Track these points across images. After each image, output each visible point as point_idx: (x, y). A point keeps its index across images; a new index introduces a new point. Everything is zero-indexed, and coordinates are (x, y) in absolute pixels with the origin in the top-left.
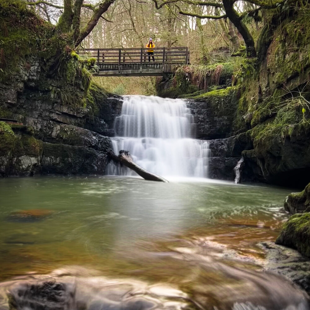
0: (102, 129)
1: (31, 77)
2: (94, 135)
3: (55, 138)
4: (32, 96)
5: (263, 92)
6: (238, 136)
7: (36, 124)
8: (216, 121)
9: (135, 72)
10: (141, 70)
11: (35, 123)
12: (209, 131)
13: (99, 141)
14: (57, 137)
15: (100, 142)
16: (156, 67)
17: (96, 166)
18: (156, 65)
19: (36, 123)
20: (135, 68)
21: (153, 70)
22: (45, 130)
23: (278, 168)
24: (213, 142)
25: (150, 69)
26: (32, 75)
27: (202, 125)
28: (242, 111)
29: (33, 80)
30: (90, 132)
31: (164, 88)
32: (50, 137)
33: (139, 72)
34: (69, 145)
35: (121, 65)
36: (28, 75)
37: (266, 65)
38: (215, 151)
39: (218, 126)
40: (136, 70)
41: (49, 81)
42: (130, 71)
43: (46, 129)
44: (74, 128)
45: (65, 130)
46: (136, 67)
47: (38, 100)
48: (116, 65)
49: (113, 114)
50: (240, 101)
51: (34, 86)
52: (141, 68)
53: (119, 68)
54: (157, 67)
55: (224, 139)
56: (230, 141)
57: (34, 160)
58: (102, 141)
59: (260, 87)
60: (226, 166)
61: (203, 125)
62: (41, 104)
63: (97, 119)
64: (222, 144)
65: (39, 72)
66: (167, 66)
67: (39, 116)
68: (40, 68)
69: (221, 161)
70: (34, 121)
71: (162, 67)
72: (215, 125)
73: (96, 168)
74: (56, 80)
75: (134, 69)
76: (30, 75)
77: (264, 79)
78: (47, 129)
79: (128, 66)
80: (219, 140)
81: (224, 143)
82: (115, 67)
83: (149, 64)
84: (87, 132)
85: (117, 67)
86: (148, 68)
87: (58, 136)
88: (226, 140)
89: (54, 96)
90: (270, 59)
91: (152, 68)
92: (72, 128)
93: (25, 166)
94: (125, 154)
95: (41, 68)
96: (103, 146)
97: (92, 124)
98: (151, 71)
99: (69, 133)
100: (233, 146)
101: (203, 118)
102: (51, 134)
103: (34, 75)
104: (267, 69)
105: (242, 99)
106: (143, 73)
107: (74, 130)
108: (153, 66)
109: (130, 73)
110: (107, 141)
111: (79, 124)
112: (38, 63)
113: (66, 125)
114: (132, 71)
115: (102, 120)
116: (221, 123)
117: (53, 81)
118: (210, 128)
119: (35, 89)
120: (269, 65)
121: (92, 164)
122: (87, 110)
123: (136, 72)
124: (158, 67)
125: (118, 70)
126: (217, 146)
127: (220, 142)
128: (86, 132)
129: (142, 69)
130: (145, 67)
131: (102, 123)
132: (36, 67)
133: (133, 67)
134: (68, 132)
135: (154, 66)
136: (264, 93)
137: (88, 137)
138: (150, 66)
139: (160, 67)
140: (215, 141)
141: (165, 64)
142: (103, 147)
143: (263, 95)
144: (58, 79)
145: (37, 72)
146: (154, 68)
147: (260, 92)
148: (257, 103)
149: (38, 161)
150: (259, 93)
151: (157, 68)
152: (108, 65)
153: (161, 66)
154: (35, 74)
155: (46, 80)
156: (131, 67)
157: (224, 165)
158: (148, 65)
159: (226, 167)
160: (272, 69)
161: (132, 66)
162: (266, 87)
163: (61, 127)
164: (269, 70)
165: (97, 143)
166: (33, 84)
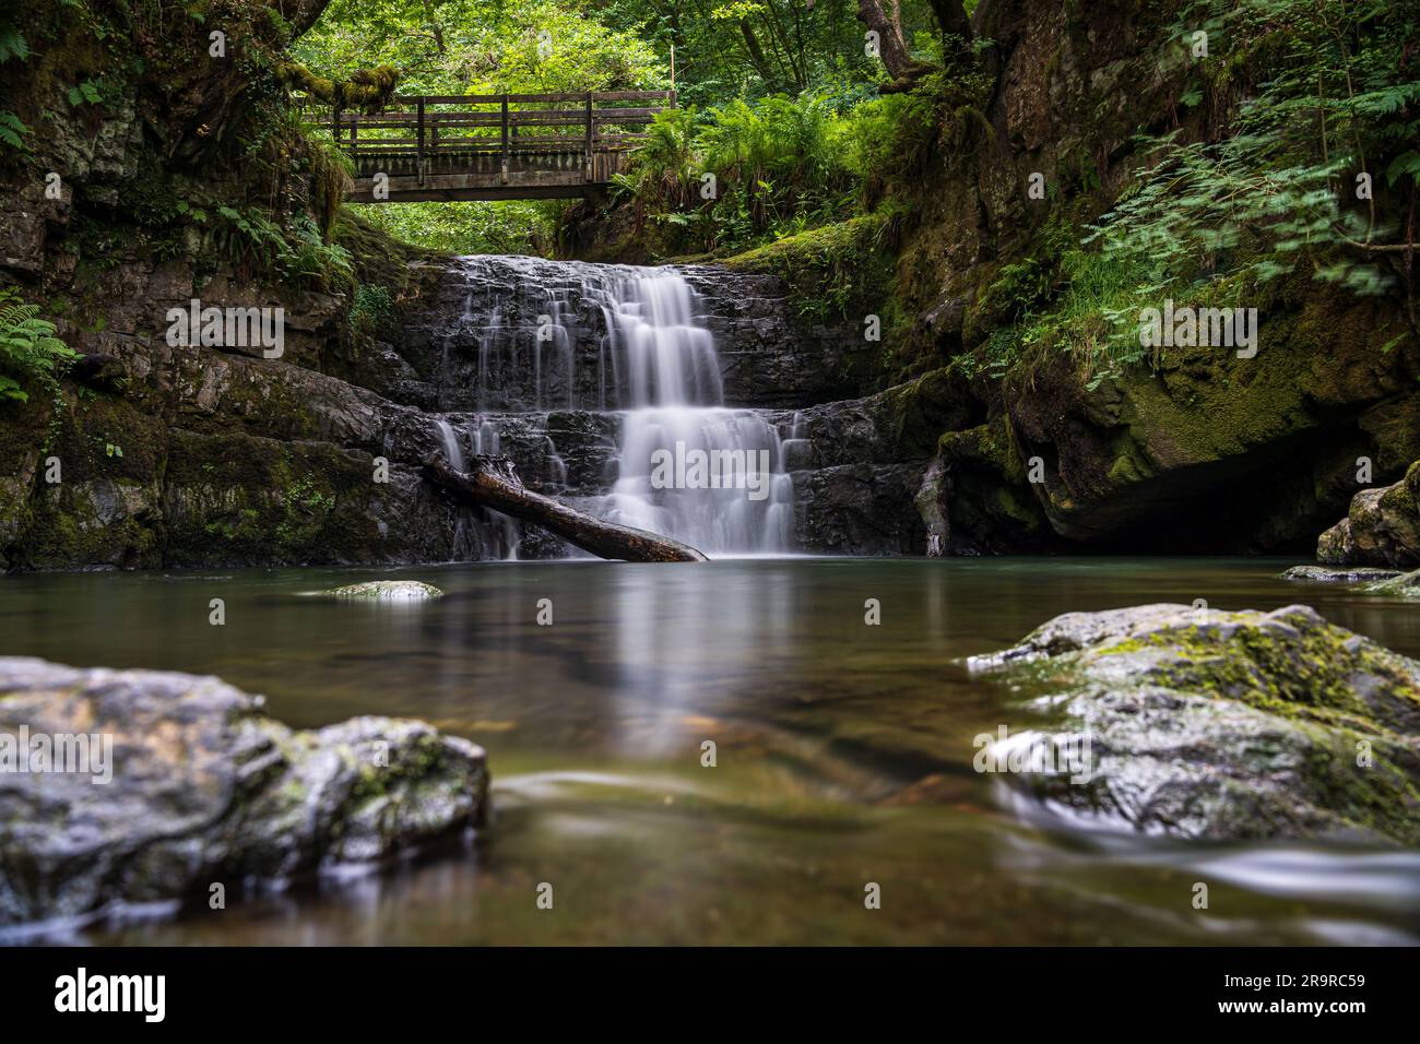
0: (390, 380)
1: (101, 166)
2: (366, 401)
3: (212, 411)
4: (106, 248)
5: (995, 222)
6: (916, 383)
7: (132, 356)
8: (818, 340)
9: (480, 183)
10: (505, 176)
11: (123, 352)
12: (799, 376)
13: (386, 422)
14: (218, 409)
15: (389, 427)
16: (559, 164)
17: (384, 520)
18: (559, 157)
19: (128, 354)
20: (480, 167)
21: (549, 175)
22: (172, 380)
23: (1114, 471)
24: (823, 414)
25: (539, 173)
26: (106, 159)
27: (768, 356)
28: (912, 300)
29: (109, 179)
30: (347, 389)
31: (591, 241)
32: (192, 409)
33: (496, 183)
34: (271, 440)
35: (426, 156)
36: (91, 155)
37: (1005, 124)
38: (832, 447)
39: (829, 356)
40: (487, 177)
41: (181, 184)
42: (463, 180)
43: (174, 377)
44: (284, 373)
45: (252, 379)
46: (485, 164)
47: (133, 263)
48: (408, 156)
49: (427, 322)
50: (902, 263)
51: (115, 204)
52: (505, 168)
53: (420, 171)
54: (564, 164)
55: (860, 402)
56: (885, 405)
57: (134, 499)
58: (397, 424)
59: (981, 204)
60: (880, 497)
61: (773, 356)
62: (145, 279)
63: (369, 343)
64: (858, 418)
65: (138, 146)
66: (601, 161)
67: (139, 325)
68: (138, 129)
69: (859, 480)
70: (119, 346)
71: (584, 164)
72: (818, 354)
73: (383, 527)
74: (207, 181)
75: (477, 172)
76: (99, 155)
77: (998, 175)
78: (178, 375)
79: (455, 163)
80: (843, 406)
81: (862, 415)
82: (405, 165)
83: (536, 154)
84: (338, 389)
85: (414, 165)
86: (531, 168)
87: (223, 402)
88: (870, 403)
89: (202, 243)
90: (1018, 102)
91: (544, 166)
92: (278, 374)
93: (102, 522)
94: (496, 467)
95: (147, 130)
96: (400, 443)
97: (349, 363)
98: (540, 178)
99: (266, 392)
100: (897, 424)
101: (775, 330)
102: (194, 396)
103: (115, 158)
104: (1012, 135)
105: (909, 255)
106: (511, 185)
107: (287, 379)
108: (549, 160)
109: (464, 186)
110: (413, 424)
111: (302, 359)
112: (131, 107)
113: (252, 360)
114: (468, 181)
115: (386, 348)
116: (841, 345)
117: (197, 183)
118: (801, 366)
119: (119, 218)
120: (1019, 121)
121: (367, 513)
122: (335, 305)
123: (487, 184)
124: (569, 163)
125: (417, 174)
126: (837, 425)
127: (848, 413)
128: (334, 390)
129: (510, 170)
130: (521, 165)
131: (388, 356)
132: (126, 126)
133: (475, 164)
134: (264, 387)
135: (554, 161)
136: (1000, 225)
137: (343, 408)
138: (540, 160)
139: (575, 164)
140: (830, 410)
141: (595, 152)
142: (403, 449)
143: (997, 230)
144: (215, 175)
145: (129, 147)
146: (553, 167)
147: (985, 223)
148: (976, 263)
149: (150, 498)
150: (978, 227)
151: (564, 168)
152: (376, 158)
153: (580, 161)
154: (121, 153)
155: (167, 180)
156: (465, 164)
157: (870, 496)
158: (531, 159)
159: (879, 502)
160: (1031, 133)
161: (470, 163)
162: (1008, 203)
163: (233, 369)
164: (1018, 138)
165: (378, 433)
166: (109, 196)
